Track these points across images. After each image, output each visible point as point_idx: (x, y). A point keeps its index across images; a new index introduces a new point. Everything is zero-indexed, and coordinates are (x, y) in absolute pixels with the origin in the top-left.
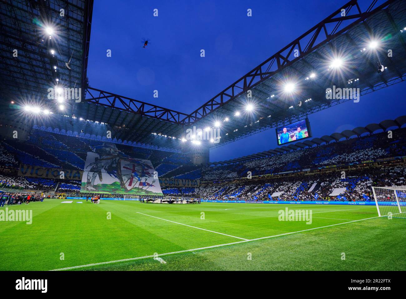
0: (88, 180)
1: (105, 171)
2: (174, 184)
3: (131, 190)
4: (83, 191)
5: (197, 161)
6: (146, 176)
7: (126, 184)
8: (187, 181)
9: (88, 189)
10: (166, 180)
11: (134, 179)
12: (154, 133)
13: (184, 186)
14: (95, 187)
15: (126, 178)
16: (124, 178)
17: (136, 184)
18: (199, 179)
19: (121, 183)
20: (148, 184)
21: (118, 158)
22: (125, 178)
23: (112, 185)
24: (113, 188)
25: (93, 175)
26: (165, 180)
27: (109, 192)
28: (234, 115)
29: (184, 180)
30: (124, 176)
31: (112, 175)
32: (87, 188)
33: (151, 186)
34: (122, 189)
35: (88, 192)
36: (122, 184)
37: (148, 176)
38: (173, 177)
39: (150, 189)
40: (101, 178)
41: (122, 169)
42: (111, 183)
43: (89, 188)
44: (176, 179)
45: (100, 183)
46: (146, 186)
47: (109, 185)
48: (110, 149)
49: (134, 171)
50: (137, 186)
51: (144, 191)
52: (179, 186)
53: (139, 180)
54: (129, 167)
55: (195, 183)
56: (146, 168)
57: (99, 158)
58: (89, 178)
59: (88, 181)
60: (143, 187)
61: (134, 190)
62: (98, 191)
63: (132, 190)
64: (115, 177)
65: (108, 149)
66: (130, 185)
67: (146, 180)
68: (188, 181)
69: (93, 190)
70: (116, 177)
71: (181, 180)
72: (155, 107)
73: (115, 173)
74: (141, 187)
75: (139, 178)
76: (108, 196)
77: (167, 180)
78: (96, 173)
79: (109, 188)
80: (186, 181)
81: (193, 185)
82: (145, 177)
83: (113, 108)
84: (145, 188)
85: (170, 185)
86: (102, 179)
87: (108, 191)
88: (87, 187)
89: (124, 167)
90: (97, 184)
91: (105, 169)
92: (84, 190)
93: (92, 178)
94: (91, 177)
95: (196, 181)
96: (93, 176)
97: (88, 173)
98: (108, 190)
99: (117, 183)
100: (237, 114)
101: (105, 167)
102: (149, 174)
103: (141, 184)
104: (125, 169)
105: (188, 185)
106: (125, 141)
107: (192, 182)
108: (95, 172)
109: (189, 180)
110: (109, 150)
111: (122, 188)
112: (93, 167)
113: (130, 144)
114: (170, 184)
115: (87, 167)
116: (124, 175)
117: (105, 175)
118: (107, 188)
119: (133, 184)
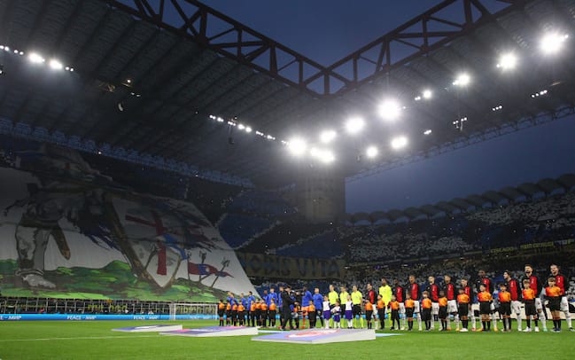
0: (22, 252)
1: (70, 225)
2: (278, 271)
3: (169, 286)
4: (11, 290)
5: (317, 209)
6: (201, 247)
7: (148, 269)
8: (309, 260)
9: (27, 286)
10: (255, 258)
11: (168, 254)
12: (217, 117)
13: (302, 278)
14: (48, 275)
15: (144, 251)
16: (137, 249)
17: (177, 269)
18: (342, 256)
19: (133, 263)
20: (213, 270)
21: (99, 192)
22: (141, 250)
23: (106, 270)
24: (113, 279)
25: (35, 236)
26: (252, 260)
27: (104, 294)
28: (496, 62)
29: (302, 260)
30: (137, 243)
31: (96, 238)
32: (25, 279)
33: (224, 274)
34: (140, 285)
35: (29, 294)
36: (139, 270)
37: (206, 246)
38: (273, 251)
39: (222, 284)
40: (64, 248)
41: (124, 222)
42: (102, 267)
43: (31, 279)
44: (281, 258)
45: (67, 265)
46: (208, 274)
47: (97, 272)
48: (68, 165)
49: (161, 231)
50: (183, 273)
51: (208, 292)
52: (290, 277)
53: (184, 257)
54: (142, 218)
55: (333, 268)
56: (192, 223)
57: (40, 186)
58: (22, 247)
59: (23, 257)
60: (201, 279)
61: (180, 287)
62: (65, 291)
63: (173, 286)
64: (108, 247)
65: (60, 164)
66: (162, 271)
67: (204, 257)
68: (313, 263)
69: (48, 288)
70: (111, 245)
71: (293, 261)
72: (239, 27)
73: (108, 235)
74: (195, 278)
75: (183, 252)
76: (106, 309)
77: (258, 260)
78: (44, 232)
79: (98, 282)
80: (306, 263)
81: (326, 274)
82: (199, 249)
83: (108, 5)
84: (207, 282)
85: (266, 273)
86: (68, 250)
87: (98, 292)
88: (25, 275)
89: (128, 218)
90: (55, 268)
91: (70, 219)
92: (14, 287)
93: (33, 246)
94: (29, 245)
95: (334, 263)
96: (35, 242)
97: (17, 231)
98: (98, 286)
99: (123, 266)
100: (508, 62)
101: (70, 213)
102: (206, 239)
103: (192, 269)
104: (133, 223)
105: (314, 274)
106: (107, 147)
107: (323, 265)
108: (40, 227)
109: (316, 261)
110: (64, 167)
111: (141, 280)
112: (28, 211)
113: (120, 154)
114: (266, 270)
115: (8, 209)
116: (138, 241)
117: (74, 239)
118: (93, 281)
119: (170, 270)
